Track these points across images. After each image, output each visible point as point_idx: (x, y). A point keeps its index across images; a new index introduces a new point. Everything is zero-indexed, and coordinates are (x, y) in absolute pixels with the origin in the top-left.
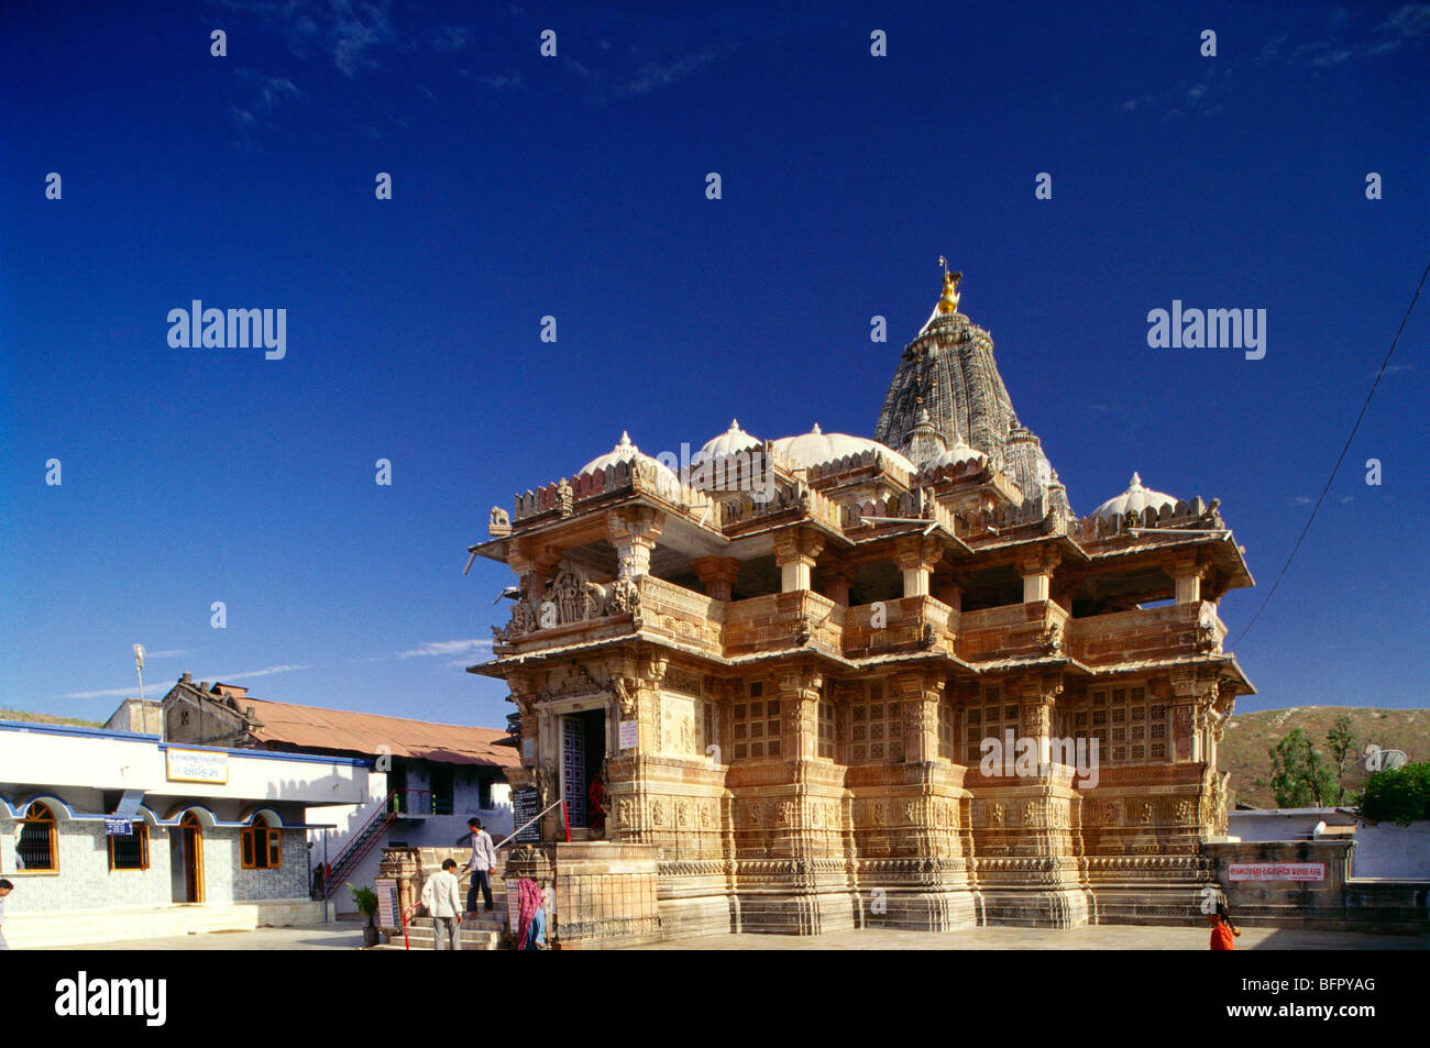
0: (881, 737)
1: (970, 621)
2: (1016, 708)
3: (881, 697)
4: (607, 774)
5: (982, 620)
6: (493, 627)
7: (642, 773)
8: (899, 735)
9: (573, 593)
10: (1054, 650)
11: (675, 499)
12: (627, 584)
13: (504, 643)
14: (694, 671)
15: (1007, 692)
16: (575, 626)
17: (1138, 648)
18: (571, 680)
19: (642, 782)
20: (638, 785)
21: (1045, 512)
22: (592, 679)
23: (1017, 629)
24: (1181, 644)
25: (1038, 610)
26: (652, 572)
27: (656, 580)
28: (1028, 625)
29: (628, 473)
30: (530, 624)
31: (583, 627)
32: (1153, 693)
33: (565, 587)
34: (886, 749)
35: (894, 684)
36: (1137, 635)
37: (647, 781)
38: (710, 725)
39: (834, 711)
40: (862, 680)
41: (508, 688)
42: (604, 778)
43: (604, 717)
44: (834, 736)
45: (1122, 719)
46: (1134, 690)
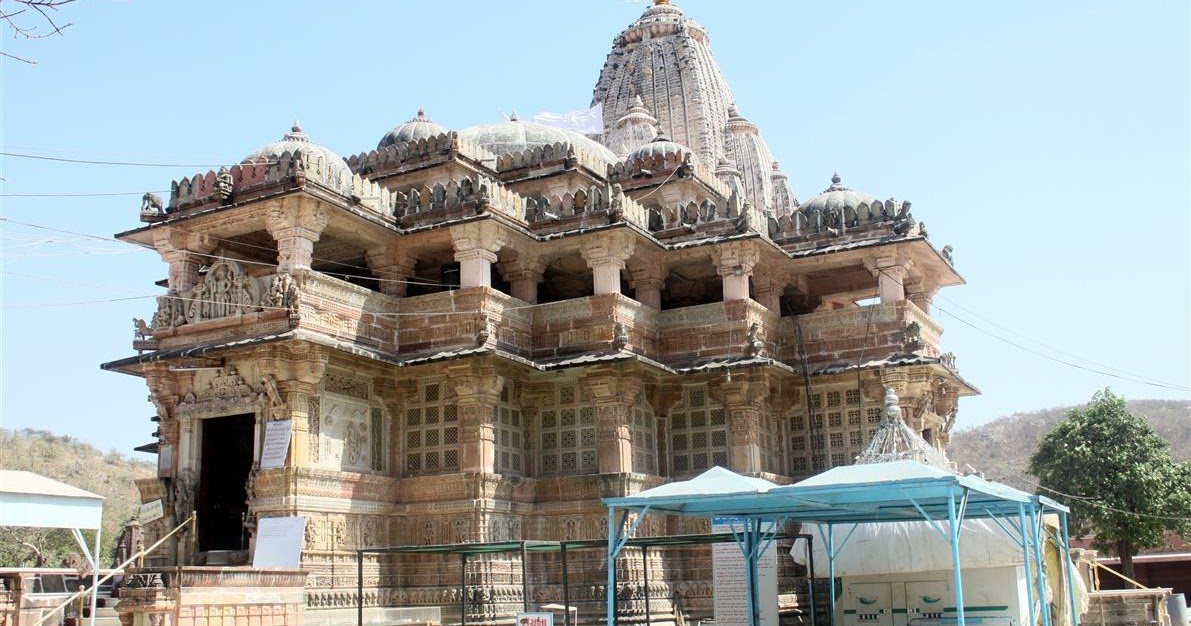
0: (574, 445)
1: (669, 320)
2: (722, 411)
3: (572, 401)
4: (253, 487)
5: (681, 318)
6: (135, 320)
7: (292, 486)
8: (593, 443)
9: (226, 285)
10: (756, 350)
11: (344, 189)
12: (284, 280)
13: (147, 338)
14: (361, 373)
15: (711, 395)
16: (226, 321)
17: (849, 347)
18: (219, 381)
19: (292, 496)
20: (288, 501)
21: (739, 209)
22: (243, 380)
23: (718, 329)
24: (890, 344)
25: (738, 310)
26: (315, 267)
27: (319, 274)
28: (730, 326)
29: (292, 165)
30: (176, 319)
31: (235, 323)
32: (867, 396)
33: (217, 280)
34: (579, 460)
35: (586, 388)
36: (845, 334)
37: (298, 496)
38: (379, 431)
39: (521, 418)
40: (552, 384)
41: (148, 388)
42: (249, 492)
43: (253, 422)
44: (522, 445)
45: (839, 423)
46: (849, 392)
